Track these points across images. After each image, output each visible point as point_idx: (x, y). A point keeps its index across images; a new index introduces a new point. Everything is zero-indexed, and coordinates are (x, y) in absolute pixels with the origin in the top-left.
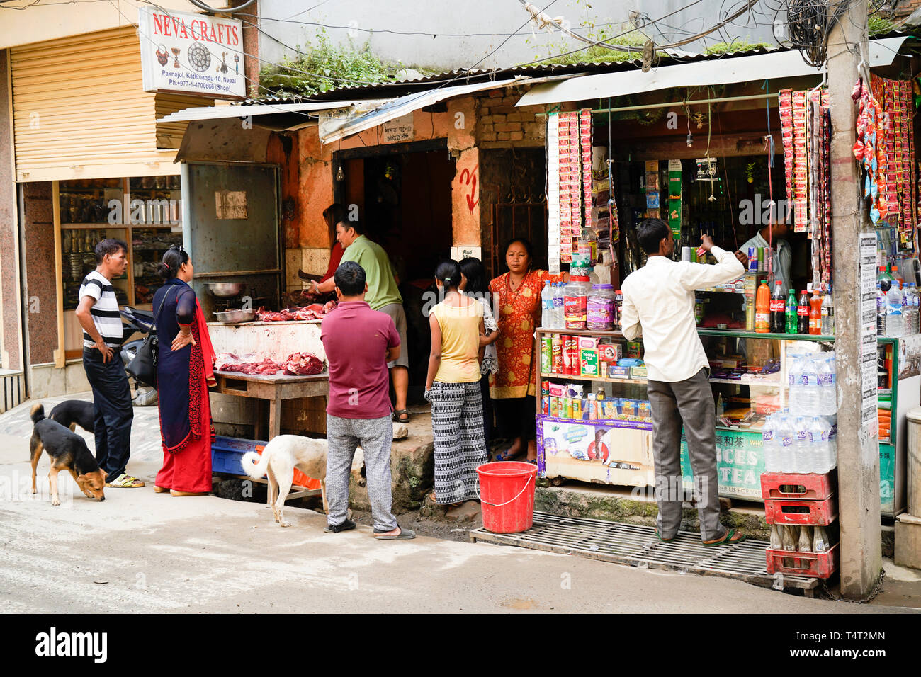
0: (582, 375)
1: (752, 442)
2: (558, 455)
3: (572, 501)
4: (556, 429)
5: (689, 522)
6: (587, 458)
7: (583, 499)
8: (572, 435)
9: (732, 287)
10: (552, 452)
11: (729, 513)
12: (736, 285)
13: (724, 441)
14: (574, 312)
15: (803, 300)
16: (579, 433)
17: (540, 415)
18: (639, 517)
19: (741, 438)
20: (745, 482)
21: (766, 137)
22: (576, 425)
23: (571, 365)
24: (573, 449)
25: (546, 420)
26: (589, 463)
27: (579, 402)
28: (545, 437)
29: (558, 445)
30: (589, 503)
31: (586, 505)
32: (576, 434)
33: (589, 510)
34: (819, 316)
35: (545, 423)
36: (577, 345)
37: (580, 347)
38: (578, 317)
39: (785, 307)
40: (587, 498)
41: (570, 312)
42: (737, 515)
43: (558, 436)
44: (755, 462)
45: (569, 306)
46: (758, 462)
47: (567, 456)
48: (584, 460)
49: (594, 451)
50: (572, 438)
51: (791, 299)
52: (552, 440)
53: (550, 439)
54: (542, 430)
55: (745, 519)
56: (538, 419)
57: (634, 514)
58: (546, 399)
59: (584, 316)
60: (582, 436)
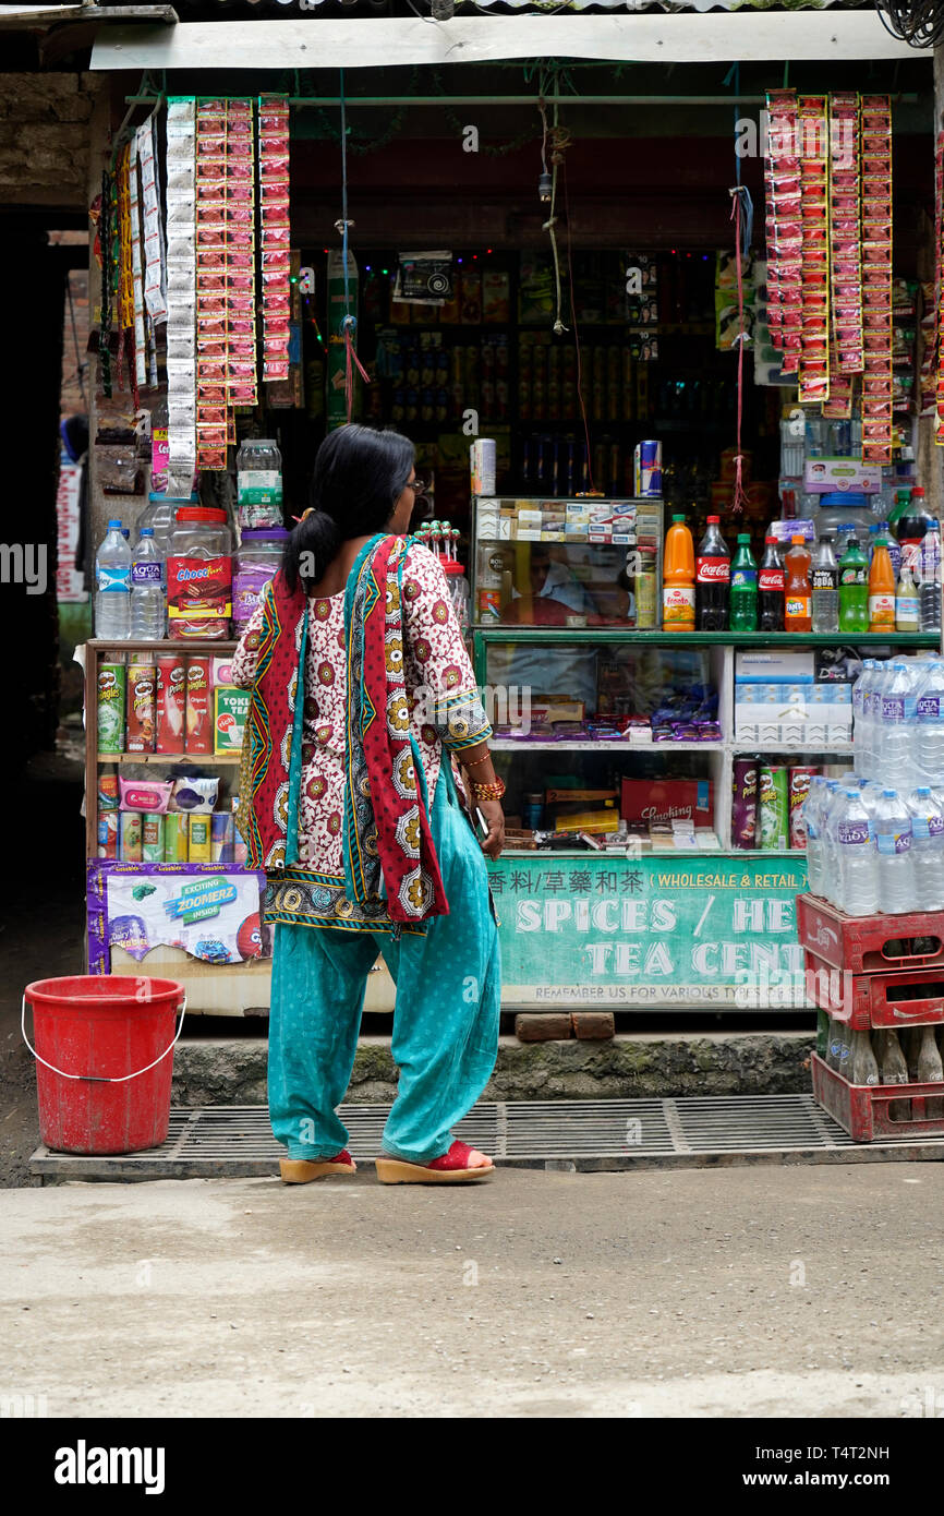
0: (218, 752)
1: (664, 880)
2: (150, 958)
3: (190, 1070)
4: (143, 893)
5: (516, 1080)
6: (237, 958)
7: (221, 1060)
8: (194, 903)
9: (606, 532)
10: (131, 953)
11: (615, 1046)
12: (615, 526)
13: (595, 882)
14: (201, 596)
15: (772, 556)
16: (213, 897)
17: (99, 861)
18: (381, 1085)
19: (637, 873)
20: (648, 971)
21: (732, 191)
22: (201, 878)
23: (184, 728)
24: (194, 939)
25: (114, 873)
26: (240, 970)
27: (206, 819)
28: (112, 915)
29: (150, 932)
30: (240, 1069)
31: (232, 1075)
32: (204, 899)
33: (237, 1085)
34: (808, 591)
35: (111, 880)
36: (206, 678)
37: (216, 681)
38: (212, 607)
39: (732, 575)
40: (231, 1058)
41: (191, 597)
42: (635, 1048)
43: (151, 910)
44: (670, 923)
45: (185, 583)
46: (679, 922)
47: (176, 957)
48: (227, 963)
49: (256, 938)
50: (193, 910)
51: (744, 557)
52: (135, 924)
53: (125, 920)
54: (105, 898)
55: (656, 1054)
56: (93, 872)
57: (367, 1080)
58: (111, 820)
59: (228, 606)
60: (222, 904)
